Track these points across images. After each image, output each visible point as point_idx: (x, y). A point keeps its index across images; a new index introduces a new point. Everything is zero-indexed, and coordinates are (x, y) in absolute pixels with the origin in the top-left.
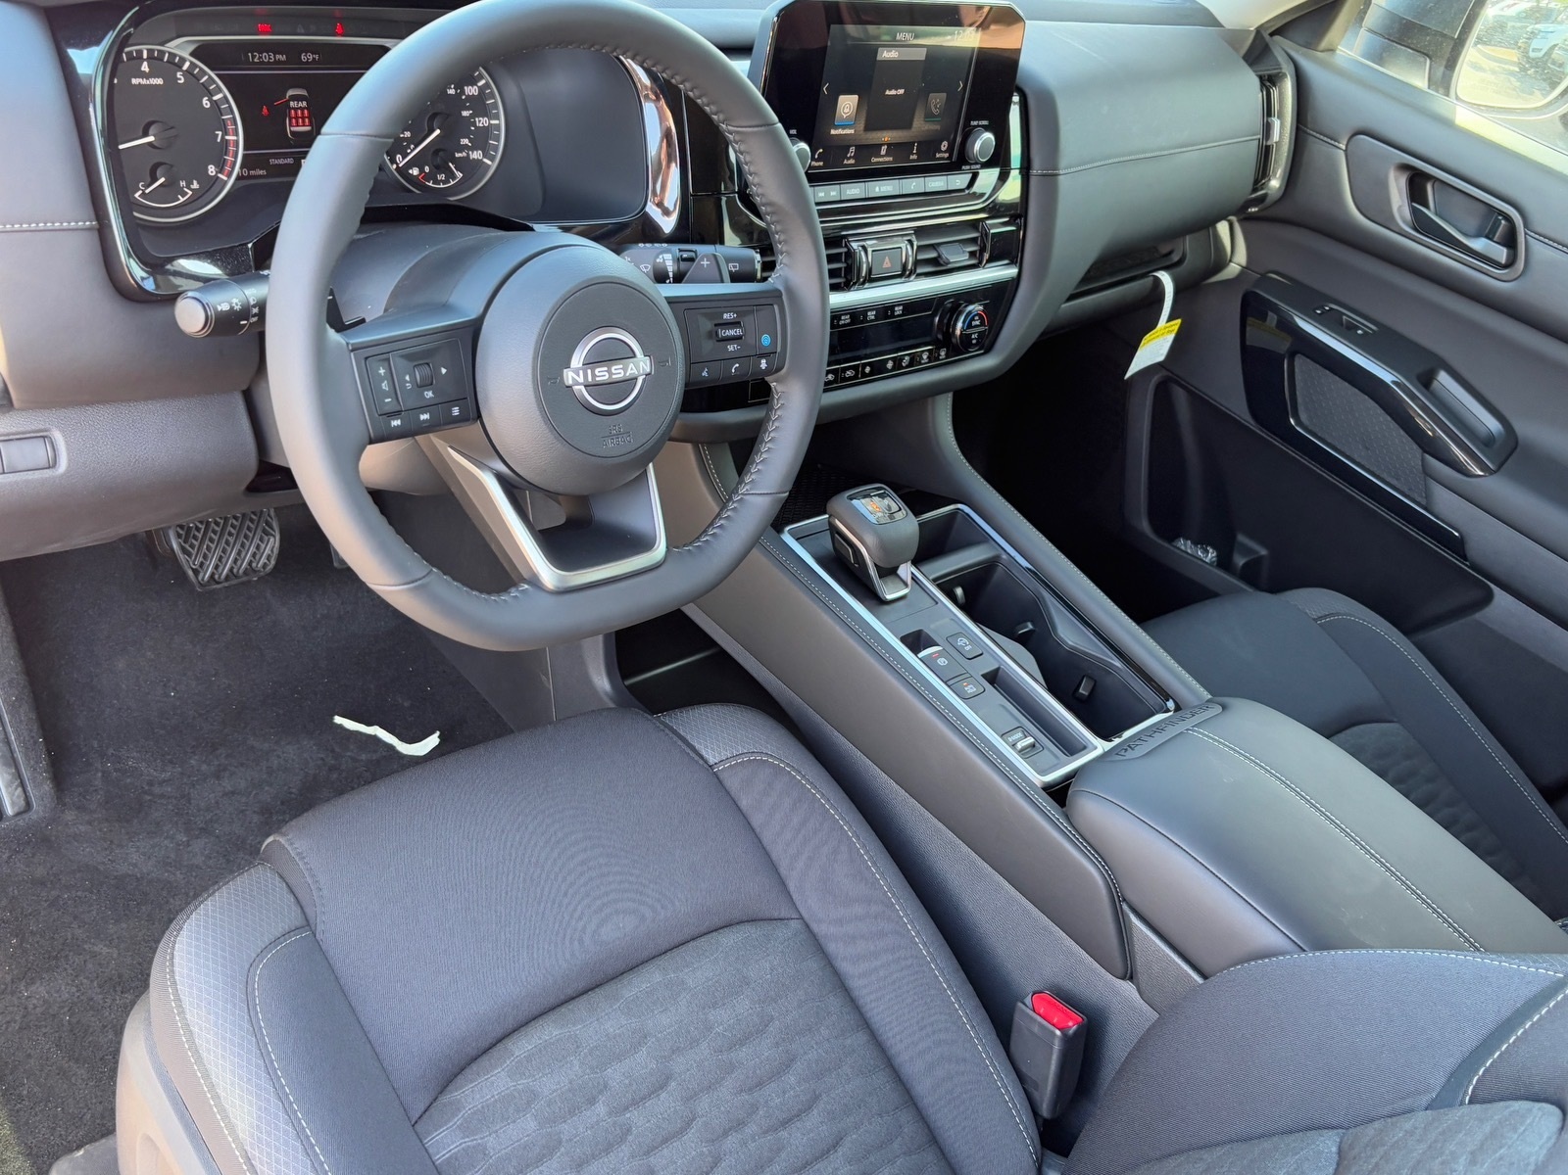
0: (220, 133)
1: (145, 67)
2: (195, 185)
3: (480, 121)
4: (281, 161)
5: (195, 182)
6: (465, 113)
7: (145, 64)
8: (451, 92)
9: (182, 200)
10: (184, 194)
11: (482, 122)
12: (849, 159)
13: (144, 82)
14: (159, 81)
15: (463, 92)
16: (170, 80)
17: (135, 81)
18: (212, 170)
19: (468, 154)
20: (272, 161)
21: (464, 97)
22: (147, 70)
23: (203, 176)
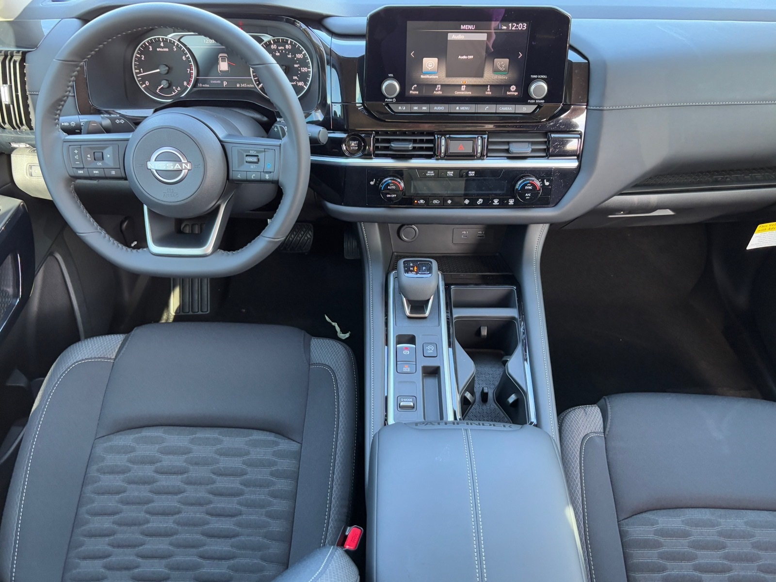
0: (189, 70)
1: (162, 44)
2: (179, 89)
3: (303, 69)
4: (215, 82)
5: (179, 88)
6: (296, 66)
7: (162, 43)
8: (290, 56)
9: (174, 94)
10: (175, 92)
11: (304, 70)
12: (438, 91)
13: (161, 50)
14: (167, 50)
15: (295, 56)
16: (171, 49)
17: (158, 49)
18: (185, 83)
19: (297, 83)
20: (211, 82)
21: (295, 59)
22: (163, 45)
23: (182, 86)
